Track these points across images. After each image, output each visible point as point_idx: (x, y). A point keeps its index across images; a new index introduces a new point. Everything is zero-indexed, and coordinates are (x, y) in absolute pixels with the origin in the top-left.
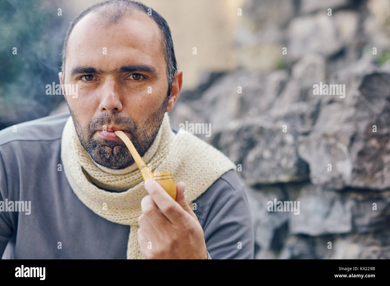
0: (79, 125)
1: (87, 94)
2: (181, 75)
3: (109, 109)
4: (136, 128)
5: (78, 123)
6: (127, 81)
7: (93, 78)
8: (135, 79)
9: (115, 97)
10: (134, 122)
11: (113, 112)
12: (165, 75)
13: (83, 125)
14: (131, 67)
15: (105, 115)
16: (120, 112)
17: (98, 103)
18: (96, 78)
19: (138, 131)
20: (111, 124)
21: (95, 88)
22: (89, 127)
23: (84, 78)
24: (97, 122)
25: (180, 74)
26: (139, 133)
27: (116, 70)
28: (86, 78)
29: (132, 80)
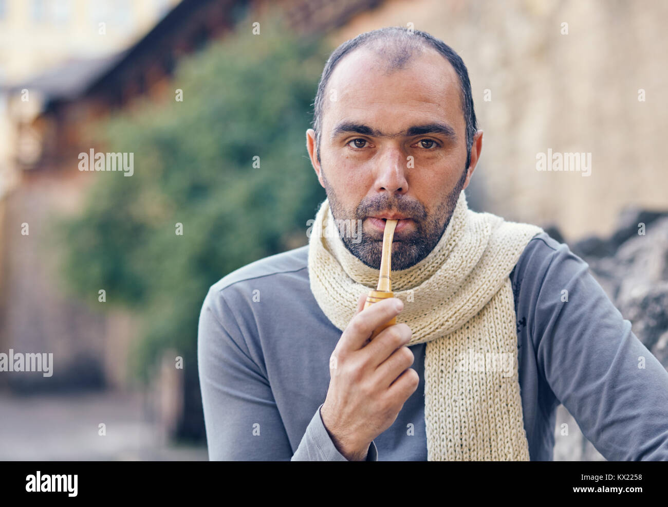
0: (341, 208)
1: (356, 166)
2: (481, 138)
3: (390, 190)
4: (426, 215)
5: (340, 205)
6: (414, 149)
7: (364, 144)
8: (426, 148)
9: (399, 173)
10: (424, 207)
11: (396, 194)
12: (464, 141)
13: (348, 208)
14: (424, 127)
15: (384, 197)
16: (404, 194)
17: (372, 180)
18: (370, 143)
19: (429, 219)
20: (392, 211)
21: (368, 158)
22: (357, 211)
23: (352, 144)
24: (371, 206)
25: (480, 136)
26: (429, 223)
27: (401, 132)
28: (355, 144)
29: (421, 148)
